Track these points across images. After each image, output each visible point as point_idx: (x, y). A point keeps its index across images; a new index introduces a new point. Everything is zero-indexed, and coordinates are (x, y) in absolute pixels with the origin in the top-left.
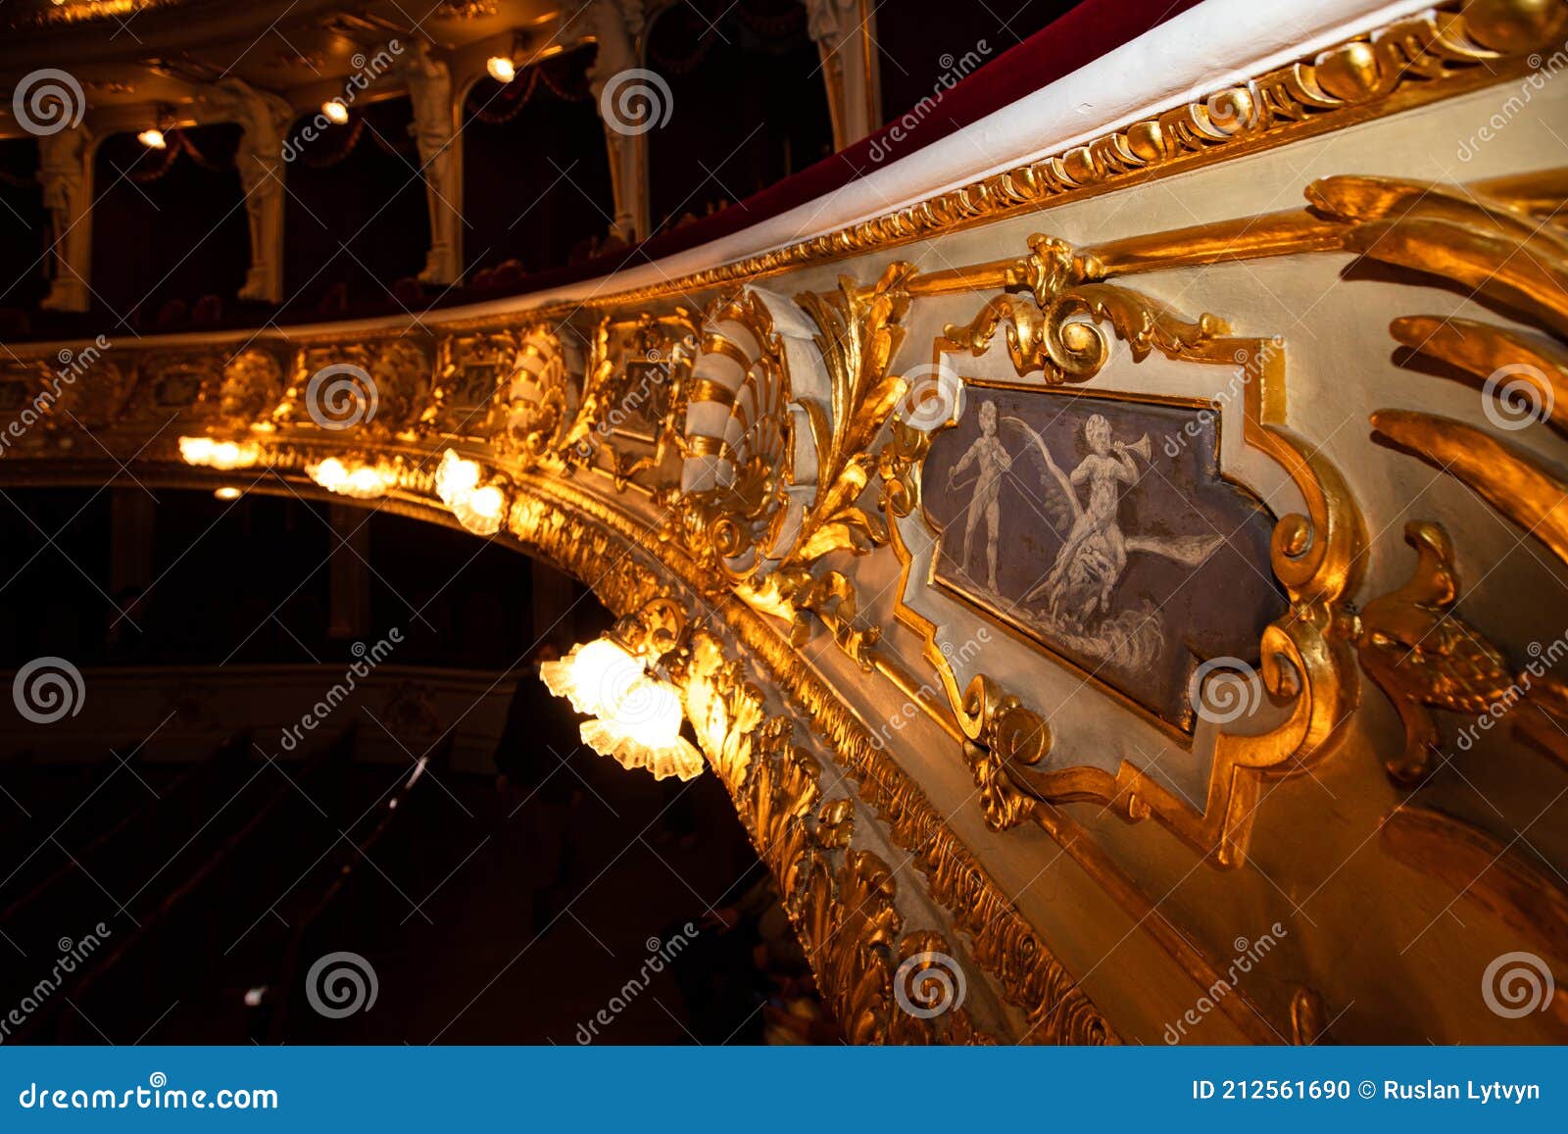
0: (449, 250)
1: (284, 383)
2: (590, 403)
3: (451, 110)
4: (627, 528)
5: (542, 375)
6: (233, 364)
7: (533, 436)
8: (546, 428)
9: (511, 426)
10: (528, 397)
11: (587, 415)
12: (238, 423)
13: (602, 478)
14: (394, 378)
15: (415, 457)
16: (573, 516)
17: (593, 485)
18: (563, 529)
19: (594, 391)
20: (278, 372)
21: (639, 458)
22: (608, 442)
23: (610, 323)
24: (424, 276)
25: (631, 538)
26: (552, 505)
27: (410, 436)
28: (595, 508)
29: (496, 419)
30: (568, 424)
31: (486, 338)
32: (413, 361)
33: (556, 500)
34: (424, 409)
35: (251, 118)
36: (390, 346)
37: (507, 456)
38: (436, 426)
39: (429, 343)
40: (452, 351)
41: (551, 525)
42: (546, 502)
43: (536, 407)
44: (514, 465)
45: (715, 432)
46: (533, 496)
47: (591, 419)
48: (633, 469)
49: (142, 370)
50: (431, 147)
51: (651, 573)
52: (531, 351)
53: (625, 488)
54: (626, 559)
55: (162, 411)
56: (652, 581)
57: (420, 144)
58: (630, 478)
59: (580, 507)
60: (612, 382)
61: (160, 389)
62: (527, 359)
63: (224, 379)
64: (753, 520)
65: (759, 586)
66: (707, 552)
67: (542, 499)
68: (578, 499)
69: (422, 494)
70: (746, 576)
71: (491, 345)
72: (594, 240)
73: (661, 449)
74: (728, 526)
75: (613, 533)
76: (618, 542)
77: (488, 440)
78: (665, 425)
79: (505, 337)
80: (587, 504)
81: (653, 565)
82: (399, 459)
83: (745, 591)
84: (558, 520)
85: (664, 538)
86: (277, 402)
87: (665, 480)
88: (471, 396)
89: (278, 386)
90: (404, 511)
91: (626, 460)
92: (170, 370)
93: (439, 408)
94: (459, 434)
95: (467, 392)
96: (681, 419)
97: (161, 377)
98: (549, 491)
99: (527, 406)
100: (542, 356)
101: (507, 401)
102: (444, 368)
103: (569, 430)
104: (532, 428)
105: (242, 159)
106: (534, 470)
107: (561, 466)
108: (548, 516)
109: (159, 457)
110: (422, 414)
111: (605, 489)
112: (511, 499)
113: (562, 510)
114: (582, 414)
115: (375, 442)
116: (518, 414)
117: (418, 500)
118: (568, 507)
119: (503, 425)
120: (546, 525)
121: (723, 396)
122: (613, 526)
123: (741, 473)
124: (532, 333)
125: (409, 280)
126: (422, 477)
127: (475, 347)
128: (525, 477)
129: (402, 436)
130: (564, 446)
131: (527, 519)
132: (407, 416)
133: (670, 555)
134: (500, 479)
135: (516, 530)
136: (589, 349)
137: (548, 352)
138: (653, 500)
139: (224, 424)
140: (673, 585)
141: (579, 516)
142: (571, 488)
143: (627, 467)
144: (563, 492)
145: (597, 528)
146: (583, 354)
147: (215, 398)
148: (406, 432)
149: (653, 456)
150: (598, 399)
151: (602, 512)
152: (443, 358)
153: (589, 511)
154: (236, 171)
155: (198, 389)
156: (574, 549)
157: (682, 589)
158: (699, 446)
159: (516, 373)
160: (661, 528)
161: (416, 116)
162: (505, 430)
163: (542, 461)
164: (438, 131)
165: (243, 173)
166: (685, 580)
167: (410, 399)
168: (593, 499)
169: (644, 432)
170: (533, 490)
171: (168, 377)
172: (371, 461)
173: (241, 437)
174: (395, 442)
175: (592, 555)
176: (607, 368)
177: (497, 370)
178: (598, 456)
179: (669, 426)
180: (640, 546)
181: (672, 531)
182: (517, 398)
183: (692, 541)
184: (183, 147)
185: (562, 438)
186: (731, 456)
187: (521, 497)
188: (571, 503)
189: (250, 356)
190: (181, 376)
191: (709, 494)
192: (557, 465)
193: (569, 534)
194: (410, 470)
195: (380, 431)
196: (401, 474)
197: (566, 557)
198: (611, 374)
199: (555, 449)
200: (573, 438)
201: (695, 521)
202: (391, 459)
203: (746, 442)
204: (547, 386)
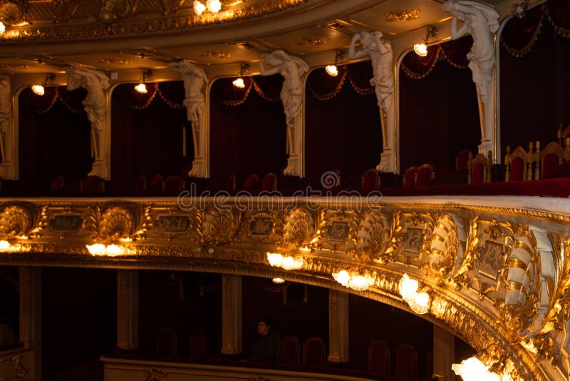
0: (392, 152)
1: (314, 226)
2: (469, 256)
3: (393, 71)
4: (484, 316)
5: (446, 238)
6: (289, 215)
7: (442, 269)
8: (448, 265)
9: (431, 263)
10: (438, 248)
11: (467, 262)
12: (292, 246)
13: (473, 293)
14: (371, 229)
15: (383, 272)
16: (461, 309)
17: (470, 295)
18: (456, 315)
19: (470, 251)
20: (311, 221)
21: (490, 286)
22: (476, 277)
23: (478, 220)
24: (379, 168)
25: (485, 321)
26: (451, 303)
27: (380, 261)
28: (470, 306)
29: (423, 257)
30: (458, 265)
31: (418, 215)
32: (381, 222)
33: (453, 301)
34: (387, 247)
35: (288, 72)
36: (369, 213)
37: (429, 276)
38: (393, 257)
39: (389, 213)
40: (400, 219)
41: (451, 312)
42: (448, 301)
43: (443, 254)
44: (433, 282)
45: (519, 280)
46: (443, 298)
47: (469, 264)
48: (487, 291)
49: (243, 214)
50: (383, 93)
51: (492, 335)
52: (441, 226)
53: (483, 299)
54: (483, 330)
55: (254, 236)
56: (493, 339)
57: (377, 90)
58: (485, 295)
59: (464, 305)
60: (478, 249)
61: (253, 225)
62: (439, 230)
63: (285, 223)
64: (529, 318)
65: (528, 342)
66: (512, 329)
67: (446, 300)
68: (463, 301)
69: (387, 292)
70: (523, 338)
71: (421, 219)
72: (470, 155)
73: (499, 283)
74: (519, 320)
75: (478, 318)
76: (480, 323)
77: (420, 268)
78: (500, 273)
79: (427, 216)
80: (467, 304)
81: (493, 332)
82: (375, 273)
83: (523, 343)
84: (454, 310)
85: (498, 322)
86: (312, 237)
87: (500, 297)
88: (410, 243)
89: (312, 228)
90: (376, 298)
91: (484, 286)
92: (257, 215)
93: (394, 248)
94: (405, 263)
95: (408, 242)
96: (507, 271)
97: (253, 219)
98: (449, 297)
99: (439, 253)
100: (446, 229)
101: (429, 249)
102: (396, 227)
103: (459, 268)
104: (442, 265)
105: (284, 96)
106: (442, 285)
107: (455, 285)
108: (449, 308)
109: (254, 260)
110: (386, 250)
111: (475, 298)
112: (432, 299)
113: (456, 306)
114: (465, 261)
115: (362, 262)
116: (435, 257)
117: (385, 294)
118: (458, 305)
119: (427, 261)
120: (449, 312)
121: (523, 266)
122: (478, 315)
123: (527, 299)
124: (442, 218)
125: (372, 170)
126: (387, 283)
127: (413, 219)
128: (438, 288)
129: (375, 260)
130: (456, 275)
131: (439, 309)
132: (378, 251)
133: (500, 329)
134: (427, 289)
135: (435, 313)
136: (469, 230)
137: (449, 228)
138: (495, 306)
139: (286, 246)
140: (501, 341)
141: (463, 309)
142: (459, 296)
143: (484, 290)
144: (456, 297)
145: (471, 316)
146: (465, 232)
147: (281, 233)
148: (378, 259)
149: (495, 286)
150: (472, 255)
151: (473, 308)
152: (396, 222)
153: (468, 307)
154: (281, 102)
155: (271, 226)
156: (461, 324)
157: (504, 342)
158: (512, 285)
159: (433, 236)
160: (498, 318)
161: (374, 74)
162: (428, 263)
163: (446, 282)
164: (386, 84)
165: (284, 103)
166: (505, 339)
167: (380, 241)
168: (470, 302)
169: (492, 275)
170: (442, 295)
171: (257, 219)
172: (361, 273)
173: (294, 253)
174: (372, 263)
175: (469, 327)
176: (476, 241)
177: (423, 232)
178: (472, 282)
179: (502, 274)
180: (488, 324)
181: (501, 319)
182: (434, 249)
183: (507, 324)
184: (253, 87)
185: (456, 272)
186: (524, 291)
187: (437, 298)
188: (460, 303)
189: (297, 211)
190: (263, 219)
191: (515, 306)
192: (453, 284)
193: (459, 317)
194: (381, 279)
195: (365, 257)
196: (376, 280)
197: (458, 327)
198: (478, 244)
199: (452, 276)
200: (461, 272)
201: (508, 316)
202: (371, 273)
203: (530, 286)
204: (448, 244)
